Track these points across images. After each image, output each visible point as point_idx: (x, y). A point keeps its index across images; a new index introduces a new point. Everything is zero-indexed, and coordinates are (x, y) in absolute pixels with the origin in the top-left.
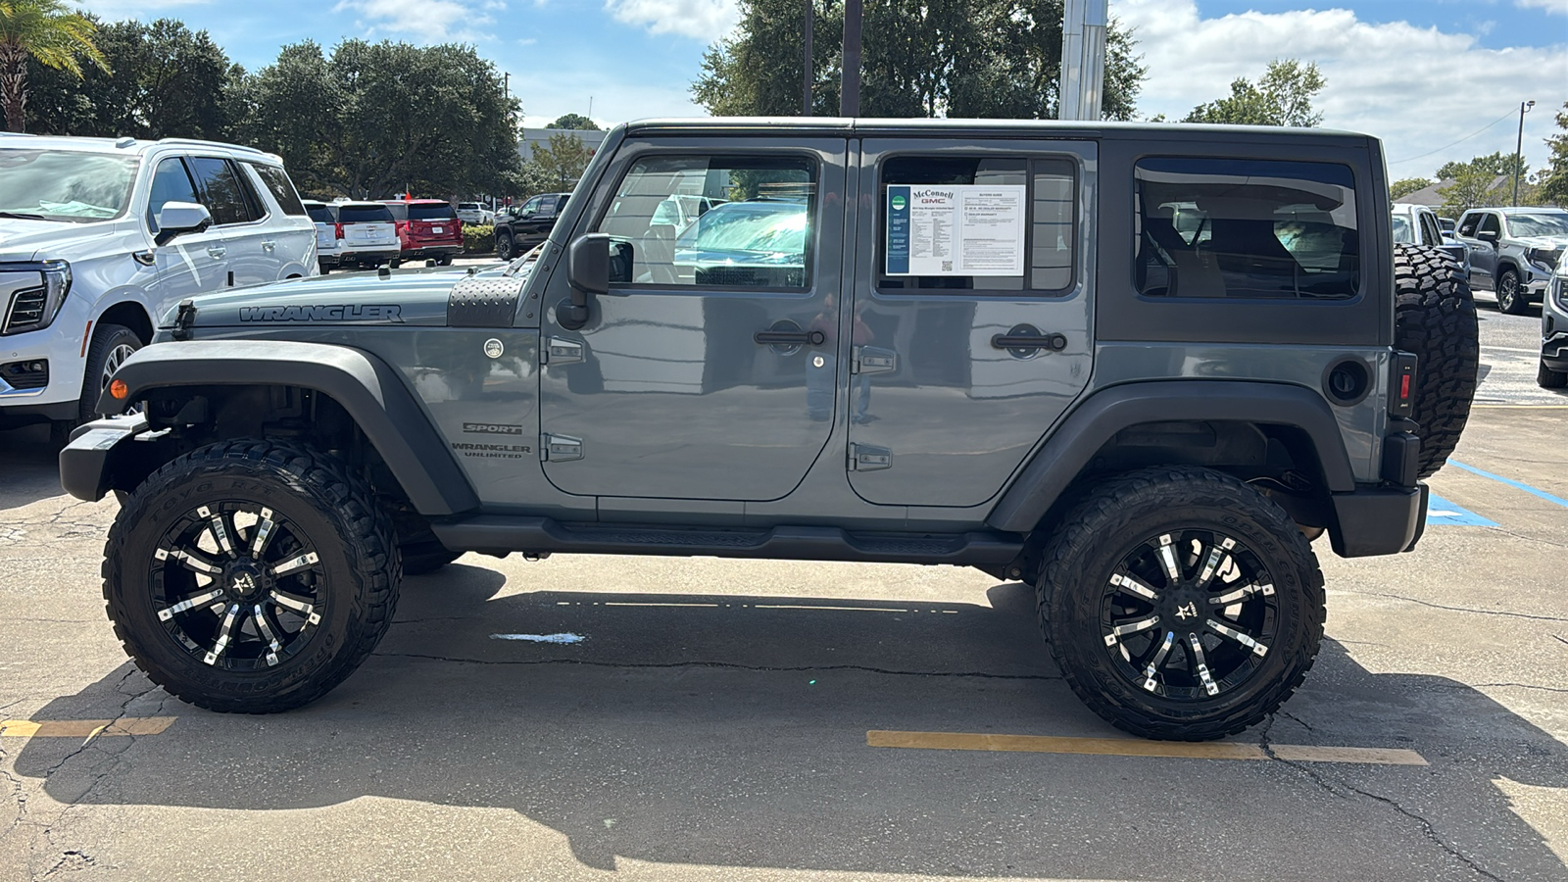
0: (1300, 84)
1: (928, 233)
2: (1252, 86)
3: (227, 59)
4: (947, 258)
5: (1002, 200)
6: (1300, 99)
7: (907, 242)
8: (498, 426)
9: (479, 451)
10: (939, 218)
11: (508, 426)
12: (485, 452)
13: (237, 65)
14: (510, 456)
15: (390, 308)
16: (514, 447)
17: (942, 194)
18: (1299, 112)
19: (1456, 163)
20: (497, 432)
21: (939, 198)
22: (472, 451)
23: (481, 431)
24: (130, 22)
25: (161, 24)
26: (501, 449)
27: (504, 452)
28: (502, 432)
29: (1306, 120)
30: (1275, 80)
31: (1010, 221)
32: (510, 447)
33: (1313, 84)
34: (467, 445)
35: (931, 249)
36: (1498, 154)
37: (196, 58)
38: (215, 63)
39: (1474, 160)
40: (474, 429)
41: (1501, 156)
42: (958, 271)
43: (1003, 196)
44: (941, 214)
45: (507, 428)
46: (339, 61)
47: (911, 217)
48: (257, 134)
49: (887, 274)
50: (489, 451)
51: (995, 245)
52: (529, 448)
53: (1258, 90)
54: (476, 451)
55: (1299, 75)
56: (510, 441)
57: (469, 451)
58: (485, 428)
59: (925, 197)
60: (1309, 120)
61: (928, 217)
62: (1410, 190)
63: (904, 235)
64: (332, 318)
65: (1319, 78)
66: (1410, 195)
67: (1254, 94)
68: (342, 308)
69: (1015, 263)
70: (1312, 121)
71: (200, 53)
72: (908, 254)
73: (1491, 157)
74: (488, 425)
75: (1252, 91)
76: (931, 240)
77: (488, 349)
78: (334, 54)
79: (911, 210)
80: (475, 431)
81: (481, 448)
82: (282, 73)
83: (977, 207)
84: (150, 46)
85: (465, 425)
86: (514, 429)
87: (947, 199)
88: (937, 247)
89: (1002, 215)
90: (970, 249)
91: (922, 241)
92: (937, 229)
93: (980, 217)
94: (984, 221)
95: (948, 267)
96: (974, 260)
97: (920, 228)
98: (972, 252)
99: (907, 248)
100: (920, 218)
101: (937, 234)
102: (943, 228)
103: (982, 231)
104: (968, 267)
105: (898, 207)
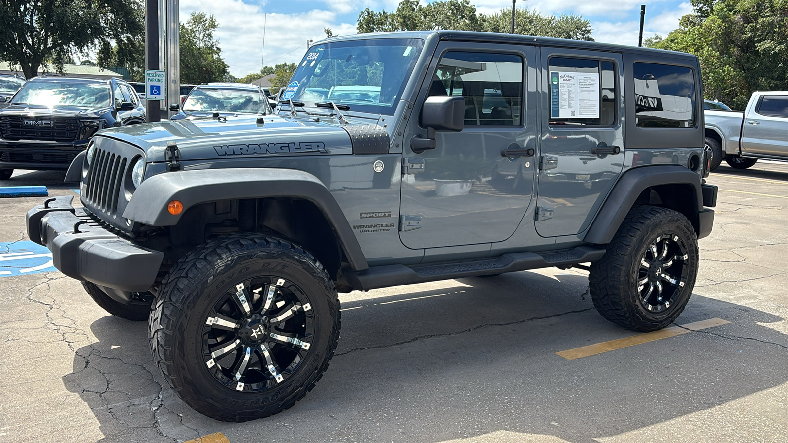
0: (207, 25)
1: (566, 96)
2: (183, 24)
4: (573, 109)
5: (591, 80)
6: (207, 33)
7: (559, 101)
8: (379, 213)
9: (368, 229)
10: (570, 89)
11: (384, 212)
12: (370, 229)
14: (384, 230)
15: (318, 144)
16: (386, 225)
17: (571, 77)
18: (208, 39)
19: (269, 67)
20: (378, 217)
21: (570, 78)
22: (364, 229)
23: (369, 217)
26: (379, 227)
27: (381, 228)
28: (381, 216)
29: (211, 43)
30: (194, 22)
31: (594, 91)
32: (384, 225)
33: (213, 26)
34: (361, 226)
35: (567, 105)
36: (285, 63)
39: (276, 66)
40: (366, 216)
41: (287, 65)
42: (577, 116)
43: (591, 78)
44: (571, 87)
45: (383, 214)
47: (560, 88)
49: (552, 118)
50: (373, 229)
51: (590, 102)
52: (394, 224)
53: (186, 26)
54: (366, 229)
55: (206, 20)
56: (385, 221)
57: (362, 229)
58: (372, 214)
59: (565, 78)
60: (213, 43)
61: (566, 89)
62: (254, 79)
63: (557, 97)
64: (282, 151)
65: (216, 22)
66: (255, 81)
67: (185, 28)
68: (287, 145)
69: (596, 112)
70: (214, 44)
72: (559, 107)
73: (283, 65)
74: (373, 213)
75: (183, 27)
76: (567, 100)
77: (376, 167)
79: (560, 85)
80: (366, 217)
81: (369, 227)
83: (583, 84)
85: (361, 214)
86: (387, 214)
87: (572, 80)
88: (569, 104)
89: (591, 88)
90: (582, 105)
91: (564, 100)
92: (569, 94)
93: (584, 89)
94: (585, 91)
95: (573, 114)
96: (583, 110)
97: (563, 94)
98: (582, 106)
99: (558, 105)
100: (563, 88)
101: (569, 97)
102: (571, 94)
103: (585, 95)
104: (581, 114)
105: (555, 83)
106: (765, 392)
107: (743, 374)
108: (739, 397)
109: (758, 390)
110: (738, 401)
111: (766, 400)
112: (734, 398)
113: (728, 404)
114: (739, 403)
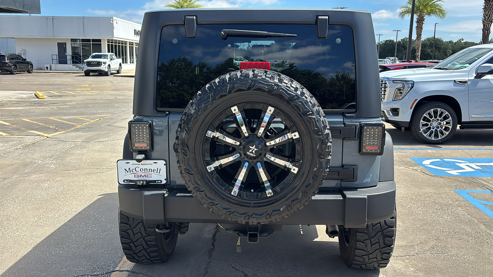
106: (44, 238)
107: (60, 244)
108: (58, 229)
109: (48, 237)
110: (57, 228)
111: (42, 233)
112: (60, 228)
113: (62, 224)
114: (57, 226)
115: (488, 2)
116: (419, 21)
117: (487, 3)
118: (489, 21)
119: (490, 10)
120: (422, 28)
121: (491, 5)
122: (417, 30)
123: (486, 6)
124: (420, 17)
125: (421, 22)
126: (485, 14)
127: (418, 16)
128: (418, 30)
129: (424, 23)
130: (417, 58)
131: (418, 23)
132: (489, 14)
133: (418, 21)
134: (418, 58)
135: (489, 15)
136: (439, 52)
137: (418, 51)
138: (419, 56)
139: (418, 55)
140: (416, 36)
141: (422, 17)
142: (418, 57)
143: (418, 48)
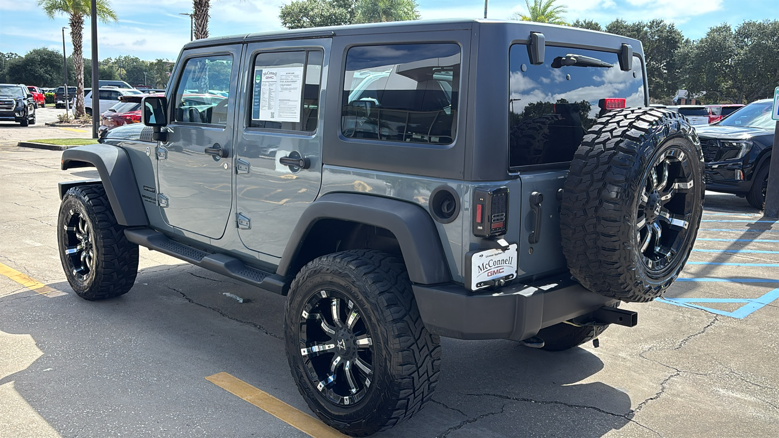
1: (267, 96)
3: (683, 36)
4: (272, 111)
5: (294, 76)
7: (259, 102)
10: (271, 87)
13: (688, 39)
17: (273, 74)
21: (272, 76)
24: (639, 23)
25: (653, 22)
31: (296, 89)
35: (267, 106)
37: (667, 37)
38: (676, 39)
42: (276, 119)
43: (295, 74)
44: (272, 85)
46: (739, 33)
47: (262, 87)
48: (689, 73)
49: (253, 119)
51: (291, 103)
59: (267, 76)
61: (267, 88)
63: (258, 97)
69: (296, 114)
71: (669, 35)
72: (259, 108)
76: (267, 100)
77: (147, 152)
78: (737, 30)
79: (262, 83)
82: (707, 41)
83: (285, 81)
84: (646, 33)
85: (144, 186)
87: (275, 77)
88: (269, 104)
89: (293, 85)
90: (281, 106)
91: (264, 100)
92: (270, 94)
93: (285, 87)
94: (286, 89)
95: (273, 116)
96: (282, 112)
97: (264, 94)
98: (282, 108)
99: (259, 105)
100: (264, 87)
101: (270, 97)
102: (272, 93)
103: (286, 95)
104: (280, 116)
105: (258, 81)
115: (199, 6)
116: (75, 24)
117: (198, 8)
118: (204, 34)
119: (203, 18)
120: (80, 35)
121: (204, 12)
122: (73, 37)
123: (198, 13)
124: (76, 16)
125: (78, 25)
126: (196, 23)
127: (72, 15)
128: (76, 38)
129: (83, 28)
130: (80, 84)
131: (74, 26)
132: (203, 23)
133: (73, 23)
134: (82, 84)
135: (202, 25)
136: (58, 73)
137: (80, 73)
138: (83, 81)
139: (81, 79)
140: (73, 47)
141: (80, 18)
142: (80, 82)
143: (79, 68)
